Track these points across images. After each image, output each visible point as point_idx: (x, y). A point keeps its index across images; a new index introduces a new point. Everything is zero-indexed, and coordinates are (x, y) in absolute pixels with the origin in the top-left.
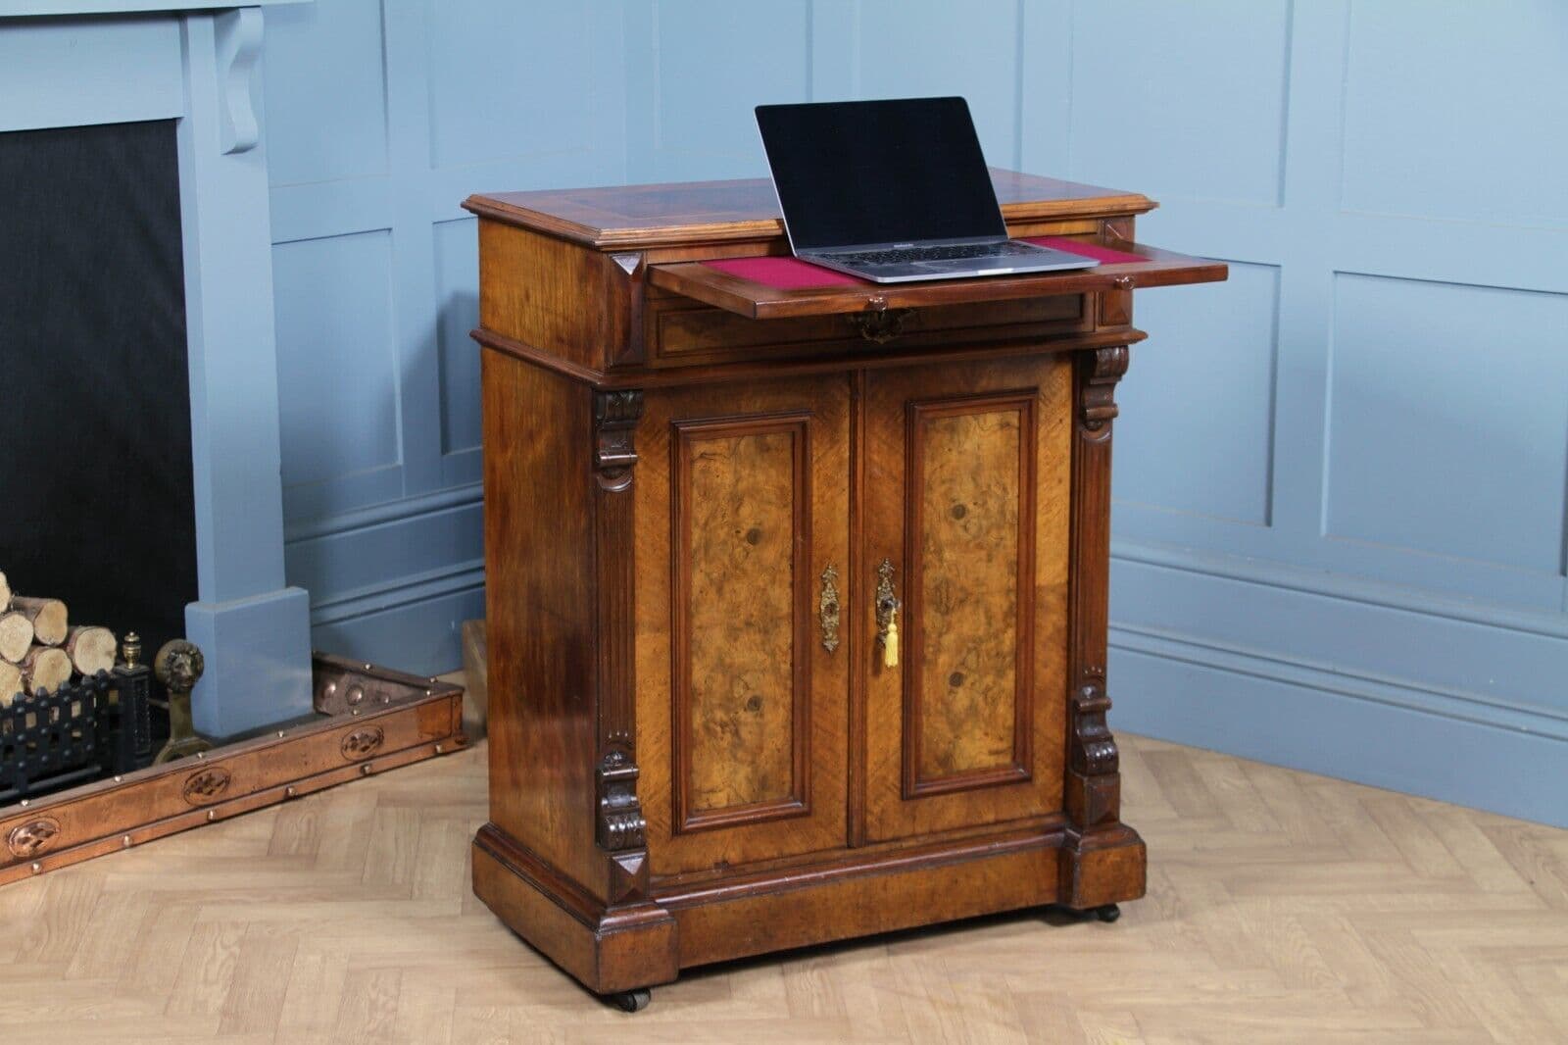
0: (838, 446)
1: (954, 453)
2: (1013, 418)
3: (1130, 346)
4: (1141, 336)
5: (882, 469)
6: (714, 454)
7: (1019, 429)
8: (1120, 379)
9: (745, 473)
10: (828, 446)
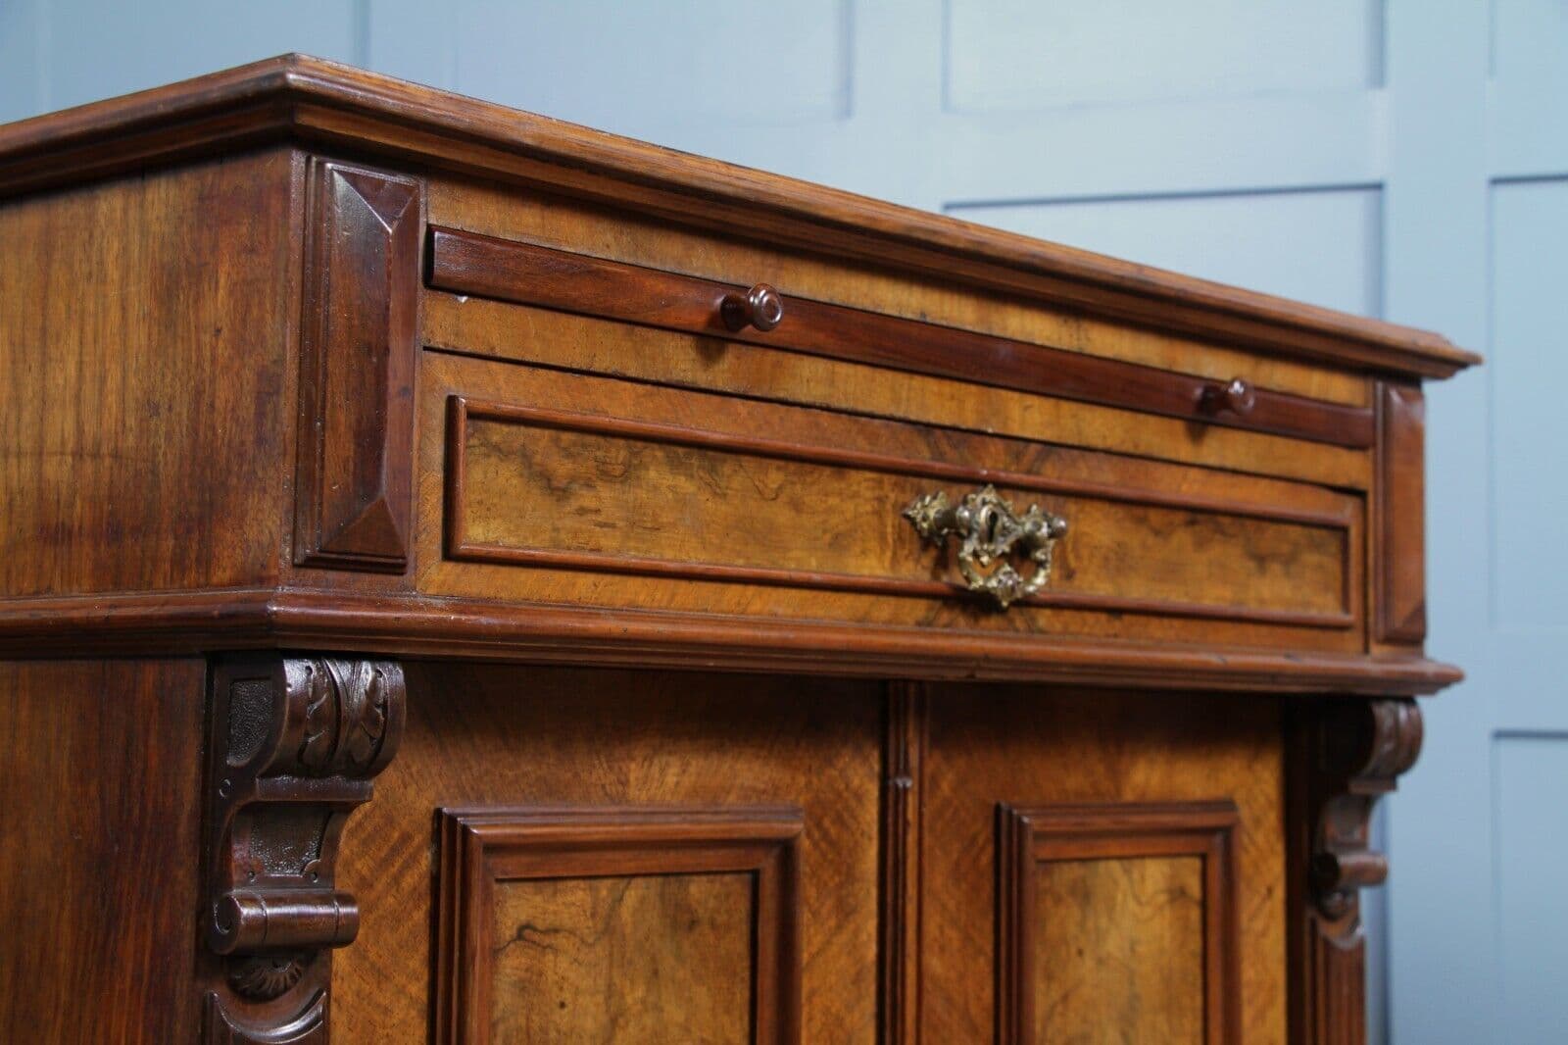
0: (851, 927)
1: (1089, 962)
2: (1189, 873)
3: (1424, 702)
4: (1444, 680)
5: (949, 1000)
6: (556, 931)
7: (1204, 905)
8: (1392, 785)
9: (634, 994)
10: (832, 923)
